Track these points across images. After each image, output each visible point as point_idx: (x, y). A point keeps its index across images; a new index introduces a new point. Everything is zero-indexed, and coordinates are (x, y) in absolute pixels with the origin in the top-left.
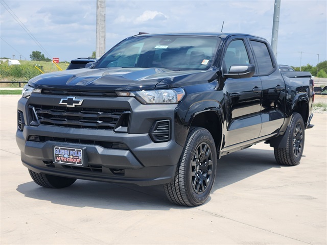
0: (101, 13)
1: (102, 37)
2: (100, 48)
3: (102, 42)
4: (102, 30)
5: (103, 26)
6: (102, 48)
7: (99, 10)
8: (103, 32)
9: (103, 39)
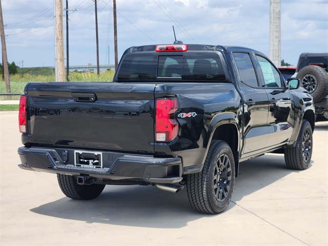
0: (275, 9)
1: (276, 37)
2: (273, 50)
3: (276, 43)
4: (275, 30)
5: (277, 24)
6: (275, 50)
7: (272, 6)
8: (277, 31)
9: (277, 40)
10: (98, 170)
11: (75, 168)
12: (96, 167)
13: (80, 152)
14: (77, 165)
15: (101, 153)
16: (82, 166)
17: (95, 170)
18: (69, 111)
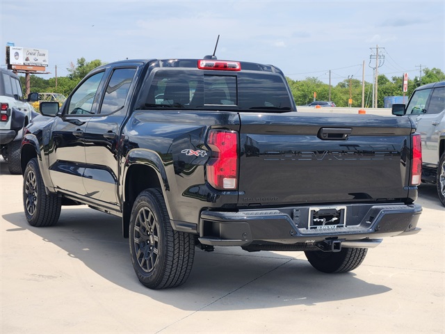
10: (340, 230)
11: (310, 231)
12: (337, 227)
13: (317, 209)
14: (311, 228)
15: (344, 207)
16: (319, 227)
17: (336, 231)
18: (315, 152)
